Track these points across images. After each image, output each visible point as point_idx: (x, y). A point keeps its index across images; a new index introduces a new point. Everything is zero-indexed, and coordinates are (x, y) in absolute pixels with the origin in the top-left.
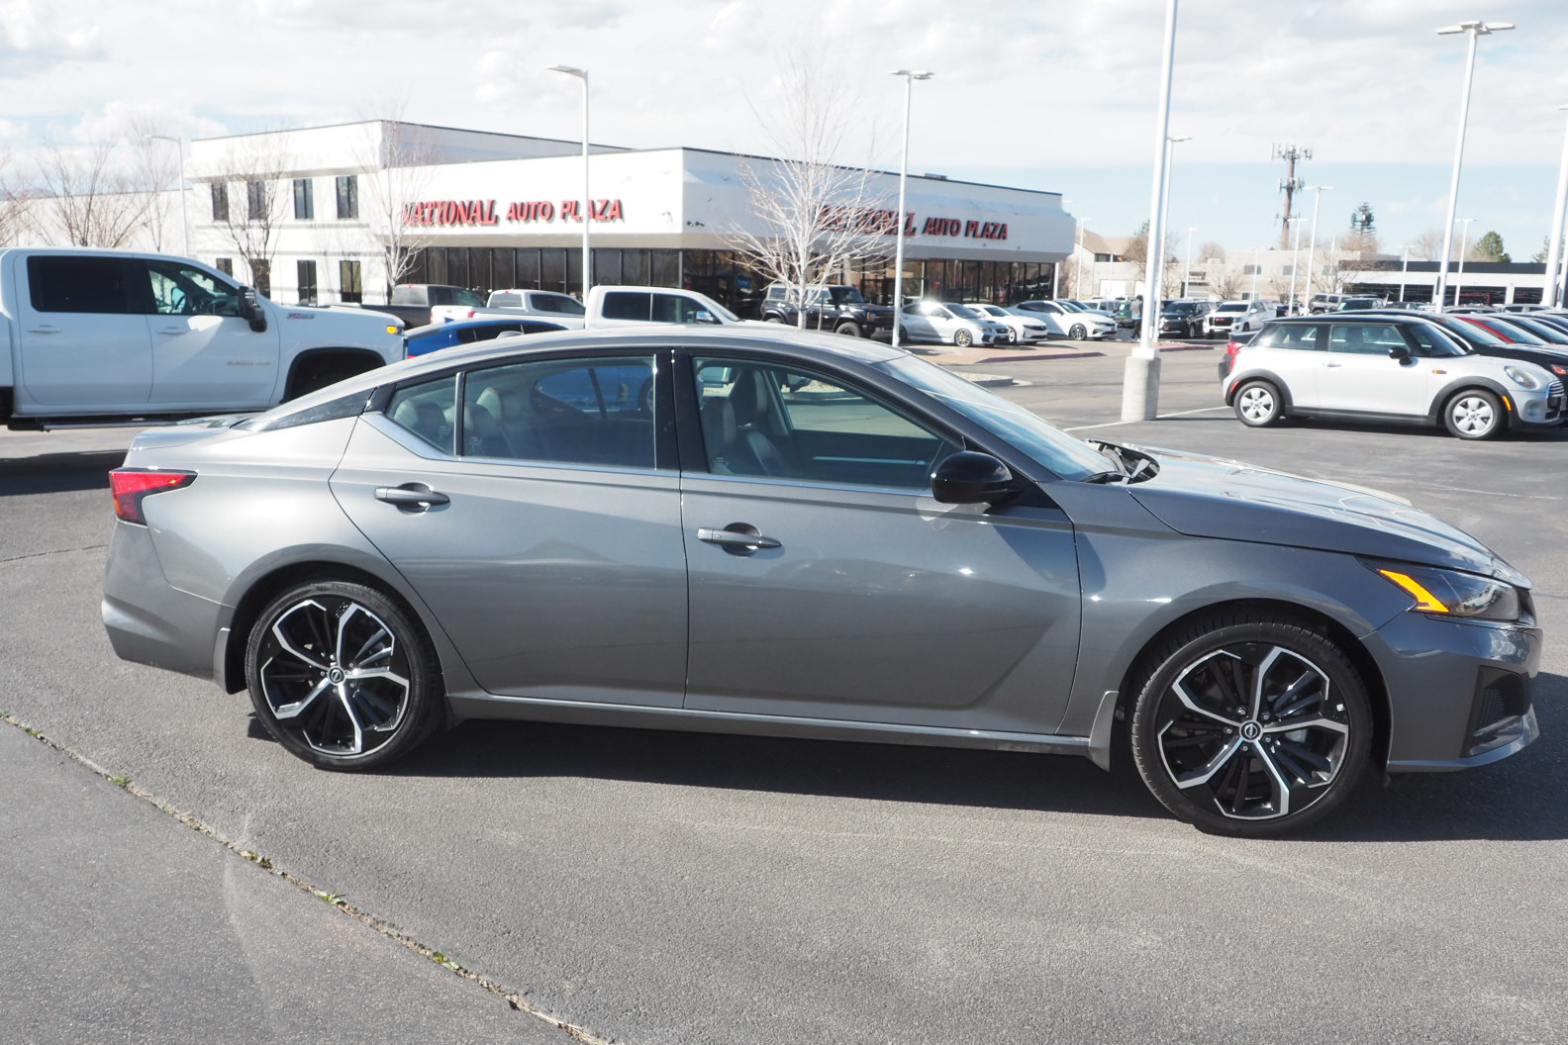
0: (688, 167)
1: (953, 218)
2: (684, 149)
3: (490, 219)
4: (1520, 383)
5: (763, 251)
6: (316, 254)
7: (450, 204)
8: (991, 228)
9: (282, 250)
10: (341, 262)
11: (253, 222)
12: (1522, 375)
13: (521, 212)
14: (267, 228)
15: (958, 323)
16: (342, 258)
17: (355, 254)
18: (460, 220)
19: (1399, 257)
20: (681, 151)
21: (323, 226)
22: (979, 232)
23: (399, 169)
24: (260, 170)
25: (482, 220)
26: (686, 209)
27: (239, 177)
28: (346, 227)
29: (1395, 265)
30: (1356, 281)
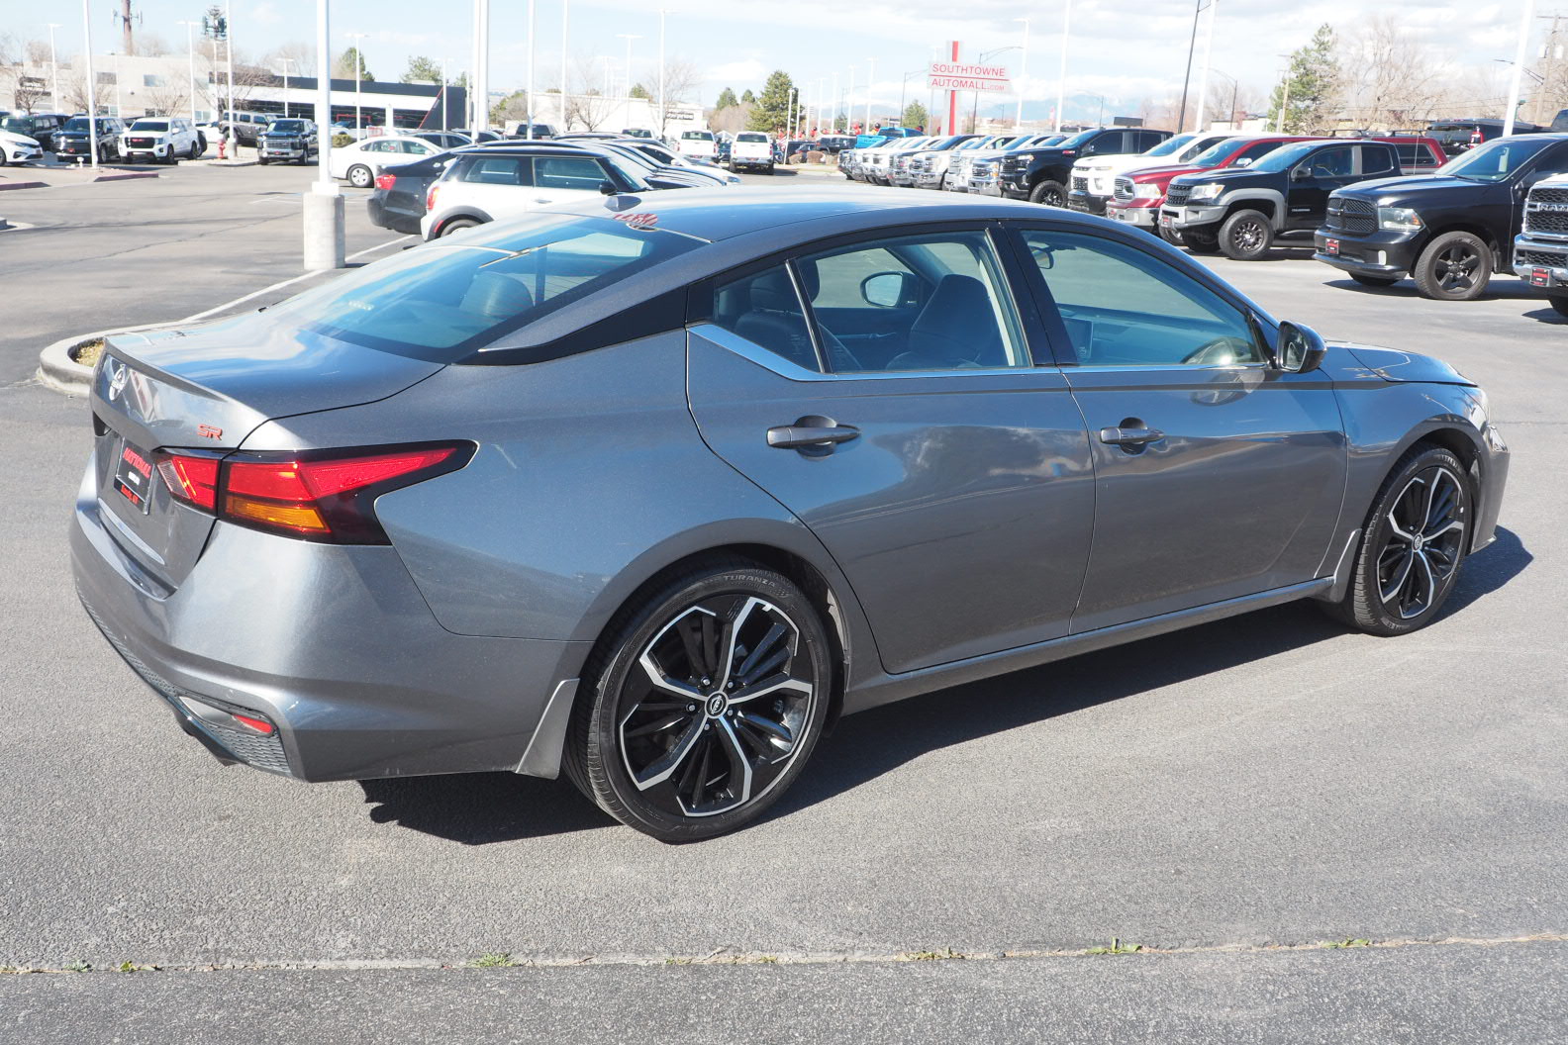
30: (250, 98)
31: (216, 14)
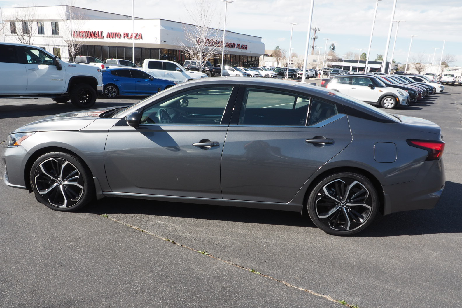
0: (161, 25)
1: (233, 43)
2: (160, 19)
3: (101, 37)
4: (401, 95)
5: (189, 50)
6: (45, 45)
7: (88, 32)
8: (243, 46)
9: (35, 43)
10: (53, 48)
11: (25, 34)
12: (401, 92)
13: (110, 35)
14: (30, 37)
15: (237, 72)
16: (54, 47)
17: (58, 46)
18: (92, 37)
19: (342, 58)
20: (160, 20)
21: (47, 37)
22: (240, 47)
23: (74, 21)
24: (27, 18)
25: (99, 37)
26: (161, 37)
27: (20, 20)
28: (55, 37)
29: (341, 60)
30: (333, 64)
31: (333, 45)
